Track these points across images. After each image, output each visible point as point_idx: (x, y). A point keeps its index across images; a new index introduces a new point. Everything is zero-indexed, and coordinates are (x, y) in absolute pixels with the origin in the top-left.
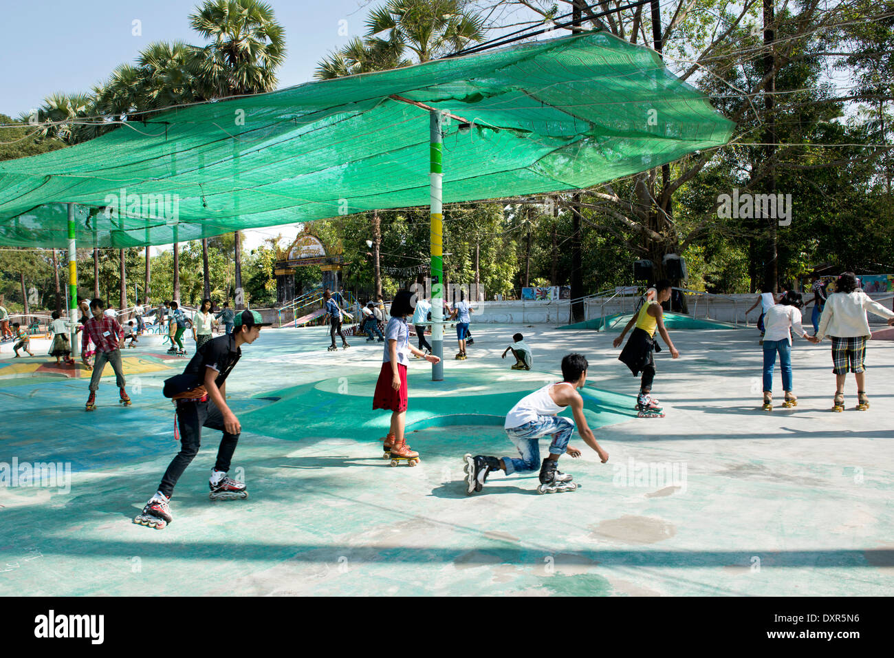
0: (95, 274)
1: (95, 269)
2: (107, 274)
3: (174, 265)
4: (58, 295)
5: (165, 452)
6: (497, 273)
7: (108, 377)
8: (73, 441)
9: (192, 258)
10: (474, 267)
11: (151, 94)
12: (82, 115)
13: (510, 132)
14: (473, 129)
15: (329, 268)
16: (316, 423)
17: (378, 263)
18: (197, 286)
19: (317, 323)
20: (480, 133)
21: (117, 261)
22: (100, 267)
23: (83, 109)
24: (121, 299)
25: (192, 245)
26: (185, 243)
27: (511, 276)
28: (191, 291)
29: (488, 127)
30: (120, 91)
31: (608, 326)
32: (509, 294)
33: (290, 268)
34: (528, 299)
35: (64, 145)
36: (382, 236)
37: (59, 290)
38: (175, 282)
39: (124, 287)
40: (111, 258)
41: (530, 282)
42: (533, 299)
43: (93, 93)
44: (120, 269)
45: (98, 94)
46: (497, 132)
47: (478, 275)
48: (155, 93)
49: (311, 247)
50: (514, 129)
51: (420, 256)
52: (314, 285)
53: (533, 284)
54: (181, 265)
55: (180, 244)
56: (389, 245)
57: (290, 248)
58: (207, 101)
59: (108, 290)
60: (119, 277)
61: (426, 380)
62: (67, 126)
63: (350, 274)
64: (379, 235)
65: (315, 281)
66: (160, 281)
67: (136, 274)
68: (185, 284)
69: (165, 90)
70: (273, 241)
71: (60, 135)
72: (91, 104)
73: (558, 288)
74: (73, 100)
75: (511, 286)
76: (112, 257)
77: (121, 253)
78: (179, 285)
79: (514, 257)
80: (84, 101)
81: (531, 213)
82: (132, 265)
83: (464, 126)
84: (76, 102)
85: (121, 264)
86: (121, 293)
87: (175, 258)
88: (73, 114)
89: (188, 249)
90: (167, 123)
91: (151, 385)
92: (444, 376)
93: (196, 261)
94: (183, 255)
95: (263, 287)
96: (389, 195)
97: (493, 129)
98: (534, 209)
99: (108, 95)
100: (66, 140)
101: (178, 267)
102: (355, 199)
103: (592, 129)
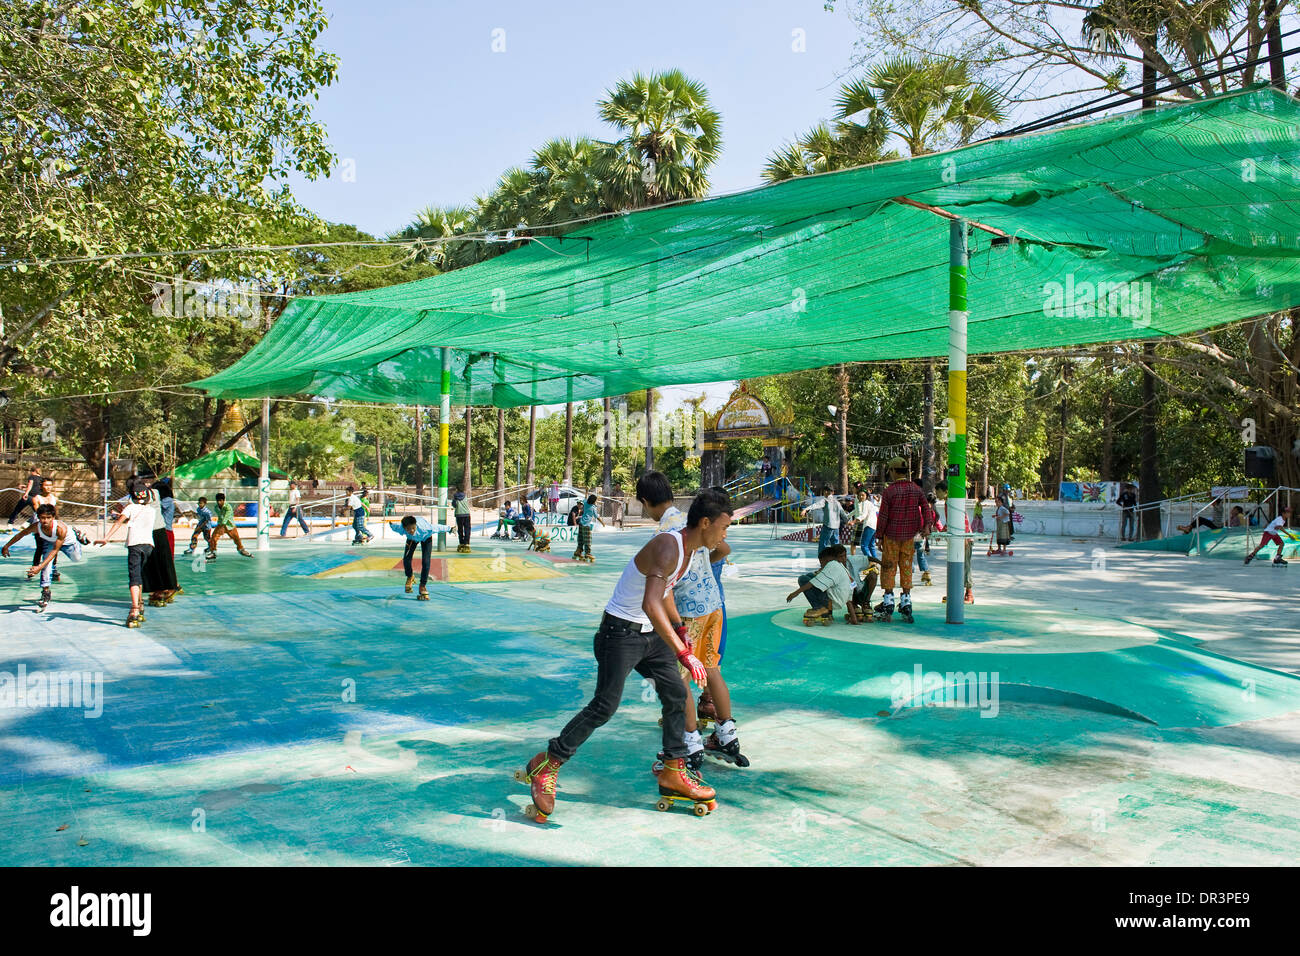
0: (466, 440)
1: (467, 434)
2: (480, 441)
3: (566, 432)
4: (419, 466)
5: (567, 706)
6: (1016, 457)
7: (484, 582)
8: (444, 676)
9: (589, 423)
10: (981, 448)
11: (546, 205)
12: (460, 232)
13: (1072, 249)
14: (1014, 246)
15: (773, 442)
16: (780, 678)
17: (845, 438)
18: (595, 461)
19: (754, 519)
20: (1022, 250)
21: (494, 424)
22: (472, 430)
23: (461, 225)
24: (497, 473)
25: (589, 405)
26: (581, 403)
27: (1036, 463)
28: (585, 467)
29: (1036, 243)
30: (508, 202)
31: (1203, 549)
32: (1033, 489)
33: (719, 441)
34: (1069, 499)
35: (436, 271)
36: (851, 400)
37: (421, 458)
38: (566, 453)
39: (502, 458)
40: (487, 420)
41: (1065, 473)
42: (1078, 500)
43: (474, 205)
44: (497, 435)
45: (480, 207)
46: (1050, 250)
47: (987, 460)
48: (551, 205)
49: (750, 412)
50: (1077, 245)
51: (903, 430)
52: (750, 466)
53: (1071, 477)
54: (575, 432)
55: (575, 404)
56: (860, 412)
57: (720, 413)
58: (617, 212)
59: (481, 461)
60: (496, 445)
61: (938, 622)
62: (440, 248)
63: (800, 451)
64: (845, 397)
65: (752, 460)
66: (550, 454)
67: (517, 442)
68: (579, 457)
69: (564, 199)
70: (695, 403)
71: (432, 259)
72: (471, 219)
73: (1118, 485)
74: (450, 215)
75: (1037, 478)
76: (488, 418)
77: (500, 413)
78: (571, 459)
79: (1041, 434)
80: (464, 214)
81: (1068, 369)
82: (512, 430)
83: (999, 241)
84: (454, 217)
85: (499, 428)
86: (497, 465)
87: (567, 423)
88: (448, 231)
89: (584, 410)
90: (589, 239)
91: (541, 598)
92: (966, 617)
93: (595, 427)
94: (578, 418)
95: (680, 465)
96: (875, 341)
97: (1045, 245)
98: (1072, 364)
99: (492, 208)
100: (439, 265)
101: (571, 434)
102: (825, 347)
103: (1206, 245)
